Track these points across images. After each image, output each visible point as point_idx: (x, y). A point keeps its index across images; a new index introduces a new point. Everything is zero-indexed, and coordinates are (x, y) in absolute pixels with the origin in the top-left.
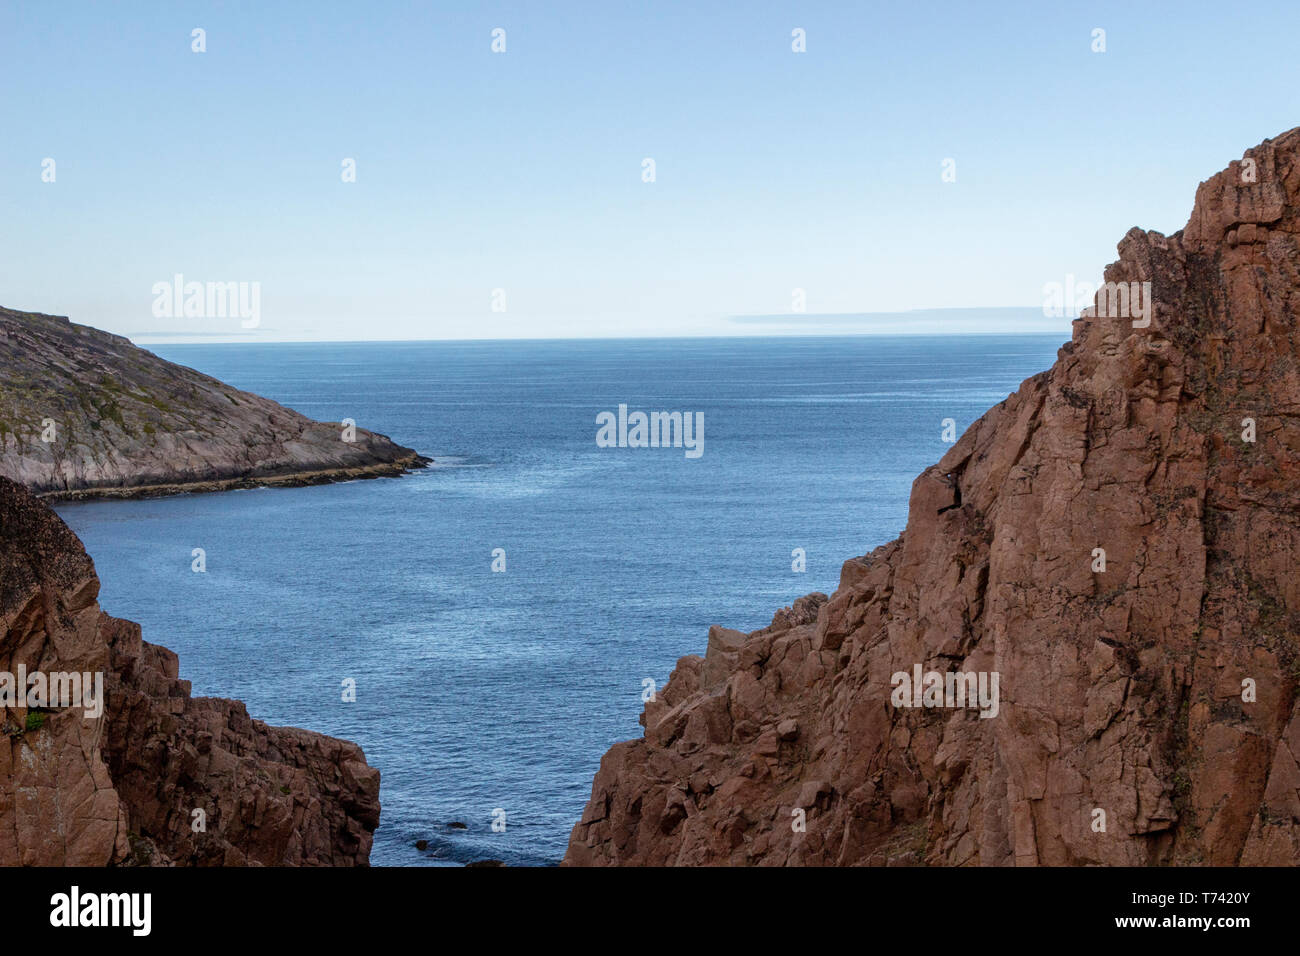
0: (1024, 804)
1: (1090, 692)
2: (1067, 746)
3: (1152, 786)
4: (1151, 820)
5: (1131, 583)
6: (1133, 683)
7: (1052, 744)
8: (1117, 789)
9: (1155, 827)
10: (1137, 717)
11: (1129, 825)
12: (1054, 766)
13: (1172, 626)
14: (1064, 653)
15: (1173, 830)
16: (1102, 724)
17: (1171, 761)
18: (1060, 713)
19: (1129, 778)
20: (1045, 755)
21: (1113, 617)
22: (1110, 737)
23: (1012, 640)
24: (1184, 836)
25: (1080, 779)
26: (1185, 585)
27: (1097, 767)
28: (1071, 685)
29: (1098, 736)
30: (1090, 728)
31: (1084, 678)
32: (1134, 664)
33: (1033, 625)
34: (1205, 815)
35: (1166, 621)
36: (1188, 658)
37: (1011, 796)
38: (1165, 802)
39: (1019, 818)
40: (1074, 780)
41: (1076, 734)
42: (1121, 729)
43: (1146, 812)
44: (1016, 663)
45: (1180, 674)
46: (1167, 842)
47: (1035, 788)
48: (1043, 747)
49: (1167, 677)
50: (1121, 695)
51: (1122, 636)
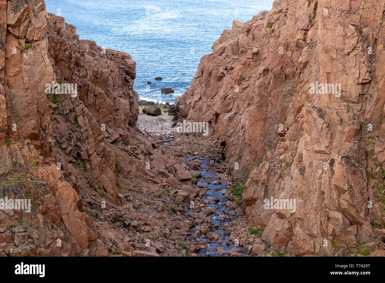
0: (325, 74)
1: (347, 41)
2: (339, 57)
3: (364, 69)
4: (363, 79)
5: (361, 7)
6: (360, 38)
7: (334, 56)
8: (353, 70)
9: (364, 82)
10: (361, 48)
11: (356, 81)
12: (335, 63)
13: (373, 21)
14: (340, 28)
15: (369, 82)
16: (350, 50)
17: (370, 62)
18: (337, 47)
19: (357, 67)
20: (332, 60)
21: (355, 18)
22: (352, 54)
23: (324, 25)
24: (373, 84)
25: (342, 67)
26: (378, 8)
27: (348, 63)
28: (341, 38)
29: (348, 54)
30: (346, 52)
31: (345, 36)
32: (361, 32)
33: (331, 20)
34: (379, 78)
35: (371, 19)
36: (378, 30)
37: (321, 72)
38: (368, 74)
39: (323, 78)
40: (340, 67)
41: (342, 53)
42: (356, 52)
43: (362, 77)
44: (325, 32)
45: (375, 35)
46: (368, 85)
47: (329, 69)
48: (332, 57)
49: (371, 36)
50: (356, 42)
51: (357, 24)
